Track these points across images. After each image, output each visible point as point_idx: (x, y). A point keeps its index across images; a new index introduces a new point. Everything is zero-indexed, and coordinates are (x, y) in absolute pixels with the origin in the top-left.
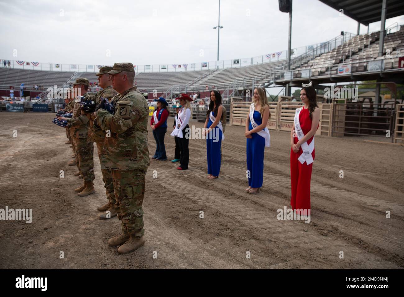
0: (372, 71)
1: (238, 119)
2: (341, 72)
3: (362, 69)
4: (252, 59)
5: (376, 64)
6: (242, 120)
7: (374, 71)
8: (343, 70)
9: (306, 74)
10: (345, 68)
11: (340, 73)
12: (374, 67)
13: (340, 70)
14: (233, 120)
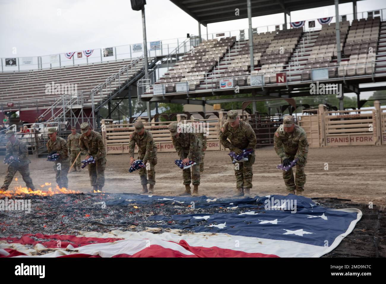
0: (254, 85)
1: (119, 146)
2: (224, 86)
3: (243, 83)
4: (40, 59)
5: (257, 79)
6: (124, 146)
7: (255, 85)
8: (225, 84)
9: (183, 88)
10: (227, 82)
11: (222, 87)
12: (255, 81)
13: (222, 84)
14: (108, 148)
